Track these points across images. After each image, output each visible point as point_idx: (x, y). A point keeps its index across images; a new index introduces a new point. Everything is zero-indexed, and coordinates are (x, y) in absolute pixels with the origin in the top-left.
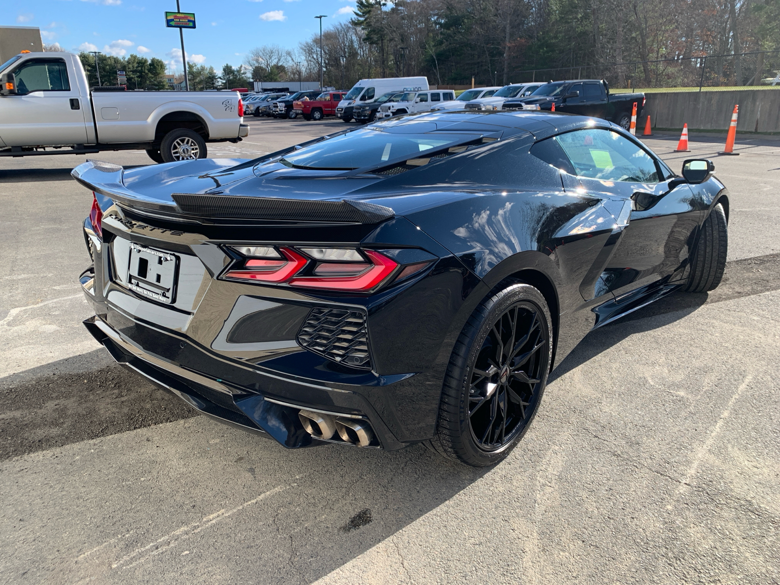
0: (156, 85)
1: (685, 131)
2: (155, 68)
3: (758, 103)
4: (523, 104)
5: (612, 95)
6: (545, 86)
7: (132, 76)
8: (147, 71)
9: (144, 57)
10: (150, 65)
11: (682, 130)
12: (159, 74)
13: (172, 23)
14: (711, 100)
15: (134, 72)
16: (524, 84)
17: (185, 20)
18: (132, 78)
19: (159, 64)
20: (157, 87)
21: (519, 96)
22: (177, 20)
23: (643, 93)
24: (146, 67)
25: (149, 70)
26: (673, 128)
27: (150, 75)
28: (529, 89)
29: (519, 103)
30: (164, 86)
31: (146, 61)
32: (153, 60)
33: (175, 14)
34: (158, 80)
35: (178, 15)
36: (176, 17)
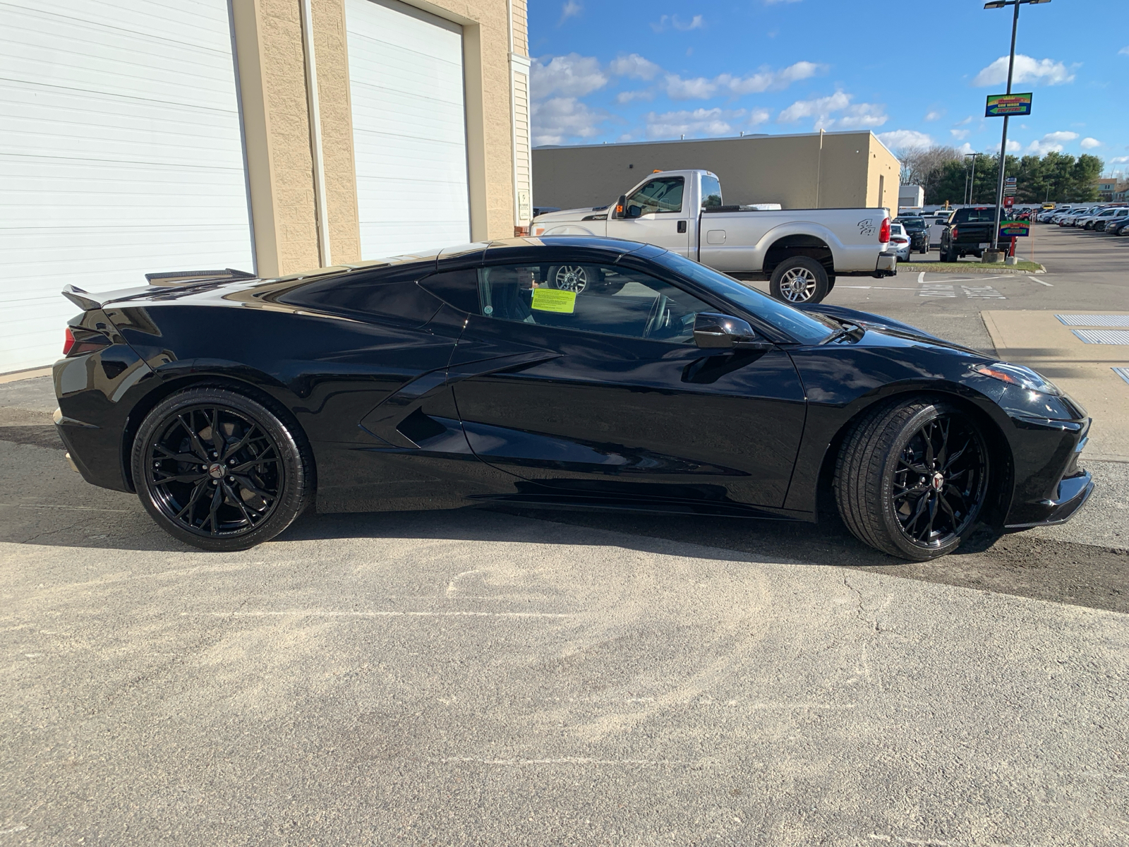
0: (1080, 196)
2: (1083, 169)
7: (1042, 183)
8: (1067, 176)
9: (1070, 155)
10: (1077, 165)
12: (1087, 178)
13: (994, 111)
15: (1046, 178)
17: (1015, 105)
18: (1042, 186)
19: (1092, 164)
20: (1080, 198)
22: (1002, 105)
24: (1069, 169)
25: (1073, 174)
27: (1072, 180)
30: (1091, 196)
31: (1072, 160)
32: (1082, 160)
33: (1000, 98)
34: (1083, 187)
35: (1006, 98)
36: (1001, 102)
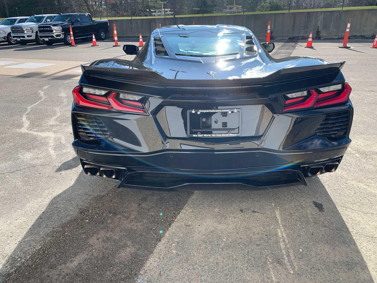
1: (141, 37)
3: (157, 24)
4: (51, 26)
5: (94, 21)
6: (58, 16)
11: (139, 37)
14: (138, 23)
16: (44, 15)
21: (43, 21)
23: (107, 20)
26: (124, 36)
28: (48, 18)
29: (49, 25)
